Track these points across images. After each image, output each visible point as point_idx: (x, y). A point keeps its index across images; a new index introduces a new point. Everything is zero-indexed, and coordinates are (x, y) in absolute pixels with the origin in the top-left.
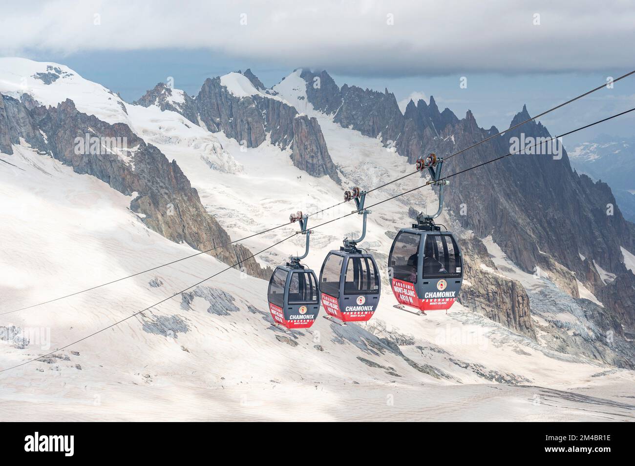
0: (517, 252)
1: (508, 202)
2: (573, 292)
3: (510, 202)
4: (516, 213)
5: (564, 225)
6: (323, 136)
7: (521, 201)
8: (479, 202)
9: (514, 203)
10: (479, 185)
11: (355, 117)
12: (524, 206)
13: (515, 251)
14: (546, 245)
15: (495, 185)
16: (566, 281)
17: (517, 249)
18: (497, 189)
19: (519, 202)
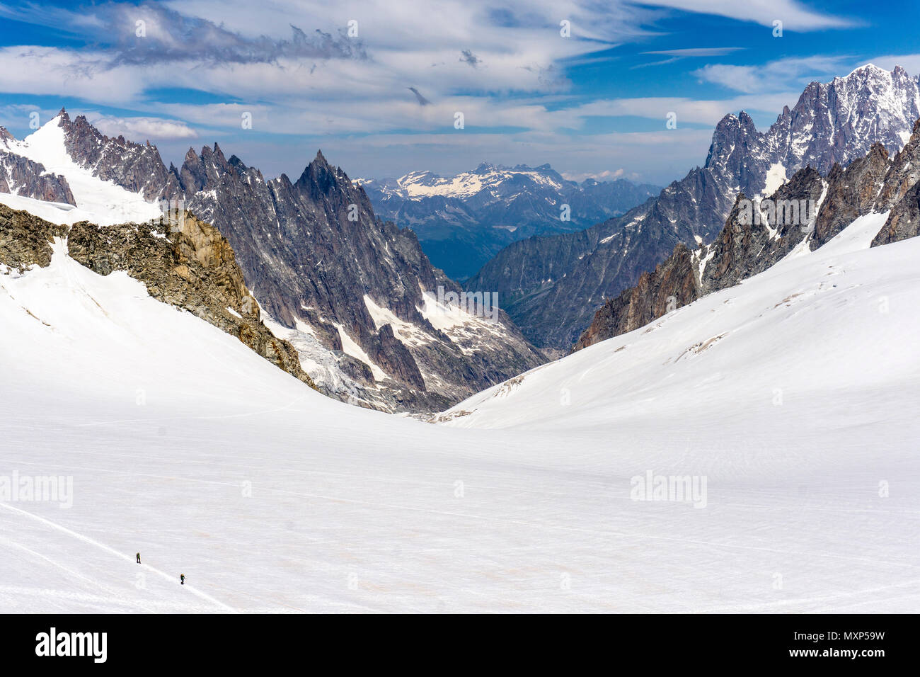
0: (276, 307)
1: (273, 258)
2: (335, 345)
3: (275, 257)
4: (280, 269)
5: (335, 278)
6: (72, 195)
7: (288, 255)
8: (239, 259)
9: (280, 258)
10: (240, 241)
11: (115, 171)
12: (291, 260)
13: (273, 307)
14: (314, 299)
15: (258, 241)
16: (328, 334)
17: (276, 305)
18: (259, 244)
19: (286, 256)
